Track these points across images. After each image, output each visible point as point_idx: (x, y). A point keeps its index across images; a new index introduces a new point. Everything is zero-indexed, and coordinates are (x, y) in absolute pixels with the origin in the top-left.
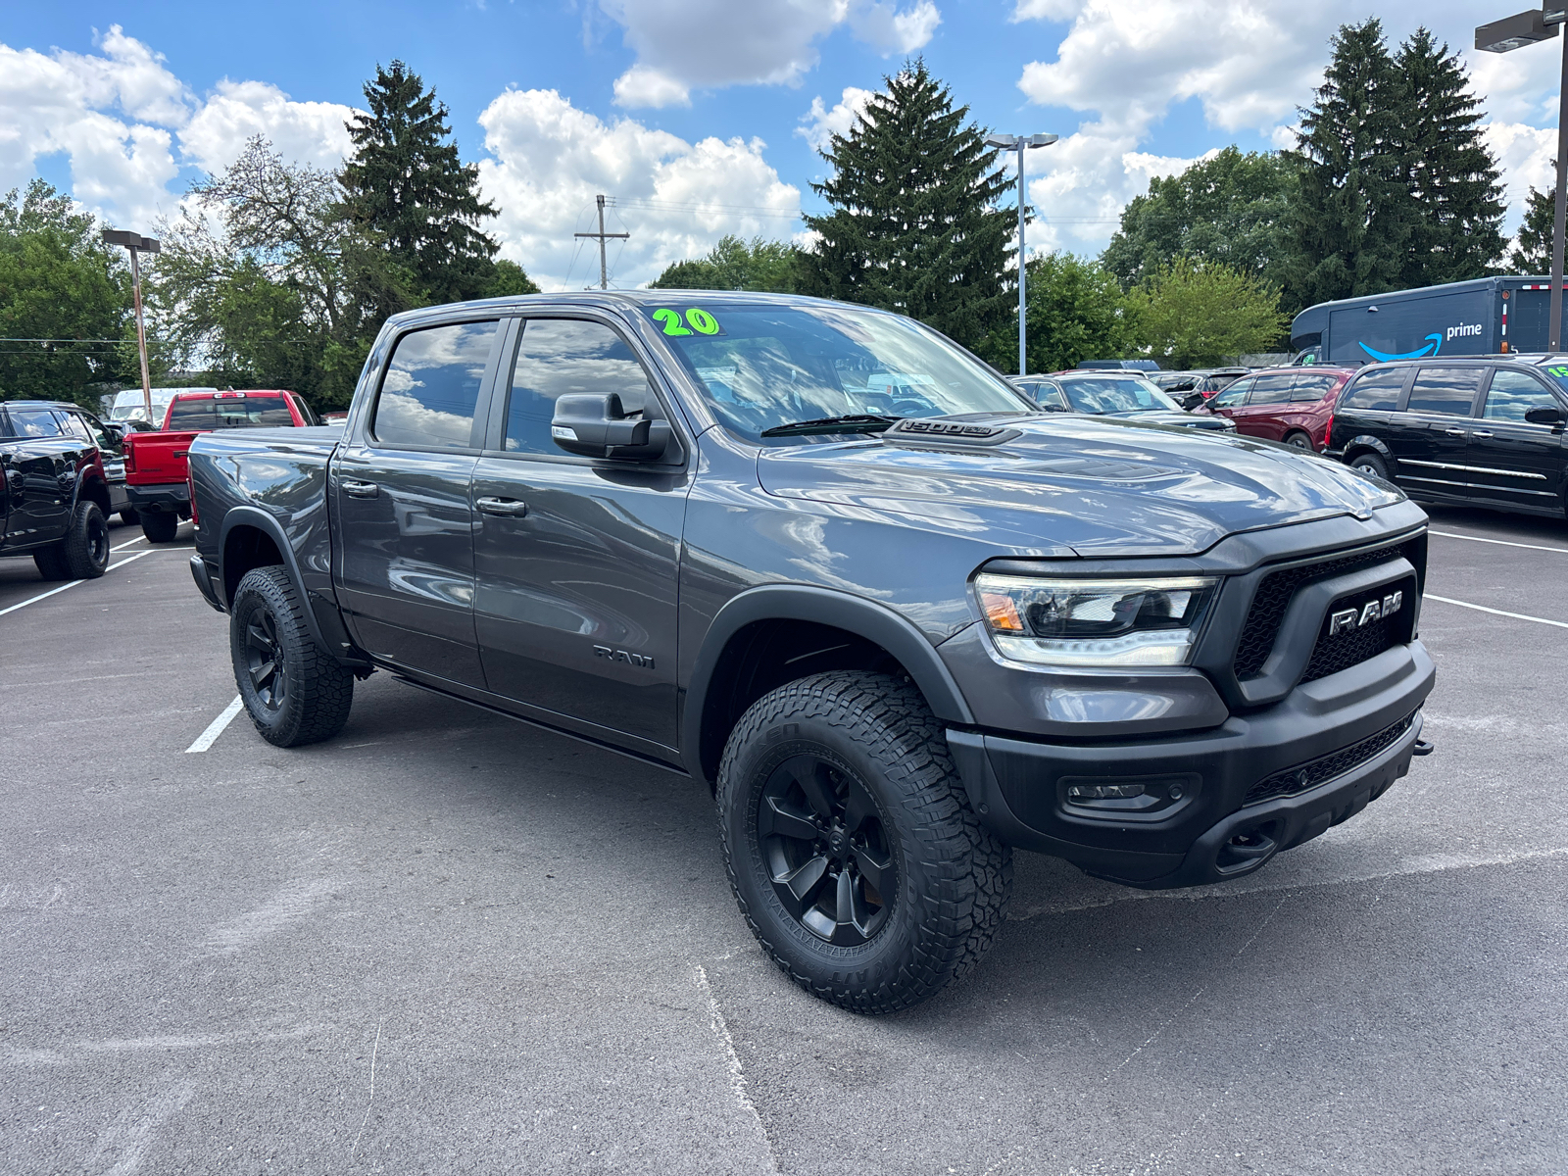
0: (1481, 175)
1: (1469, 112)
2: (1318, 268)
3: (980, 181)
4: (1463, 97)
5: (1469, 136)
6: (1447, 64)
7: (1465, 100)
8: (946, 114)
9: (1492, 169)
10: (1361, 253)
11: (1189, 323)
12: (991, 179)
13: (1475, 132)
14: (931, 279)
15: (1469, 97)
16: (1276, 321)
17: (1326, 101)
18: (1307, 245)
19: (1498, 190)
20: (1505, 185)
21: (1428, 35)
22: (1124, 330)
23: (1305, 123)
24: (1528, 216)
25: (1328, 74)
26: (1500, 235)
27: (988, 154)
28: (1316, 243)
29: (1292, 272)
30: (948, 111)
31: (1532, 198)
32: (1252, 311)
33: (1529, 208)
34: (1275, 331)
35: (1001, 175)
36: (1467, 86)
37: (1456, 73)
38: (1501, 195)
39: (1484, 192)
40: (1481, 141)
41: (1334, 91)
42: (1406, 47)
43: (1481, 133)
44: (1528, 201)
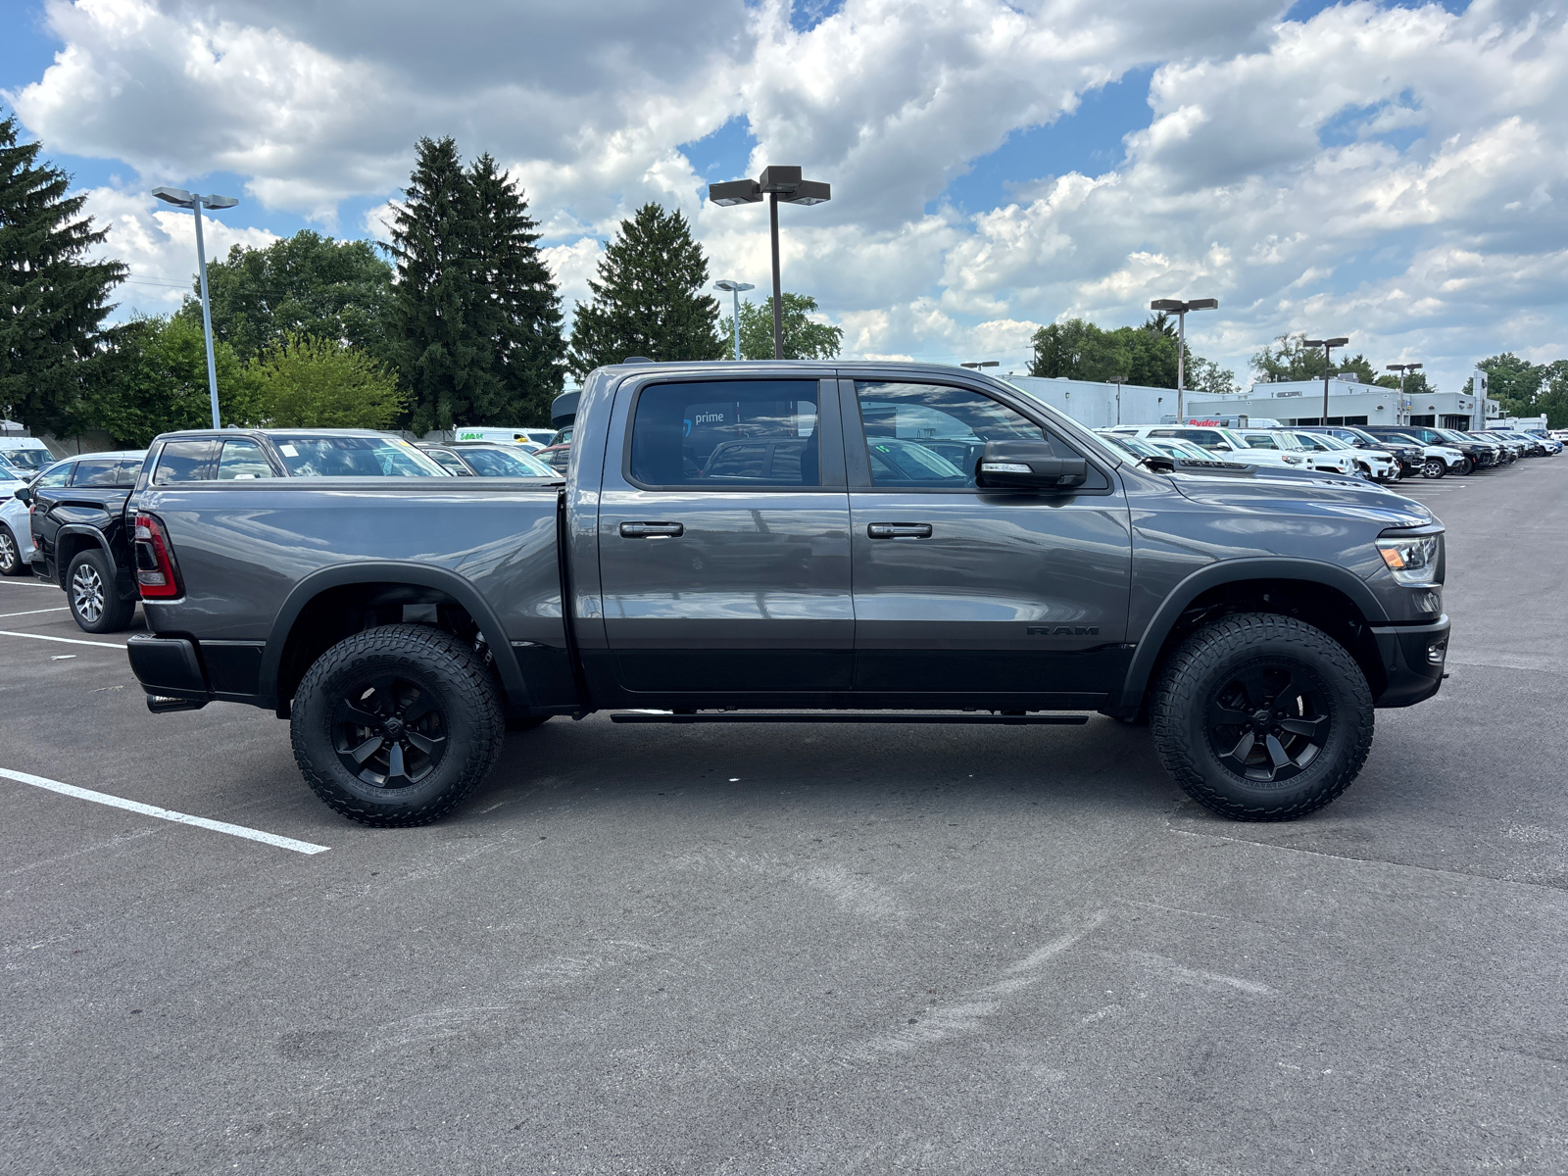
0: (542, 287)
1: (528, 232)
2: (426, 354)
3: (61, 227)
4: (522, 218)
5: (530, 252)
6: (508, 188)
7: (525, 221)
8: (9, 147)
9: (551, 282)
10: (458, 343)
11: (315, 398)
12: (75, 227)
13: (534, 250)
14: (17, 333)
15: (527, 219)
16: (394, 399)
17: (414, 202)
18: (410, 333)
19: (558, 300)
20: (562, 297)
21: (492, 160)
22: (249, 402)
23: (399, 220)
24: (575, 324)
25: (414, 179)
26: (562, 338)
27: (70, 201)
28: (419, 331)
29: (401, 356)
30: (11, 144)
31: (577, 309)
32: (371, 389)
33: (576, 318)
34: (396, 409)
35: (87, 226)
36: (526, 209)
37: (516, 198)
38: (560, 304)
39: (547, 300)
40: (541, 257)
41: (420, 195)
42: (476, 168)
43: (539, 251)
44: (576, 313)
